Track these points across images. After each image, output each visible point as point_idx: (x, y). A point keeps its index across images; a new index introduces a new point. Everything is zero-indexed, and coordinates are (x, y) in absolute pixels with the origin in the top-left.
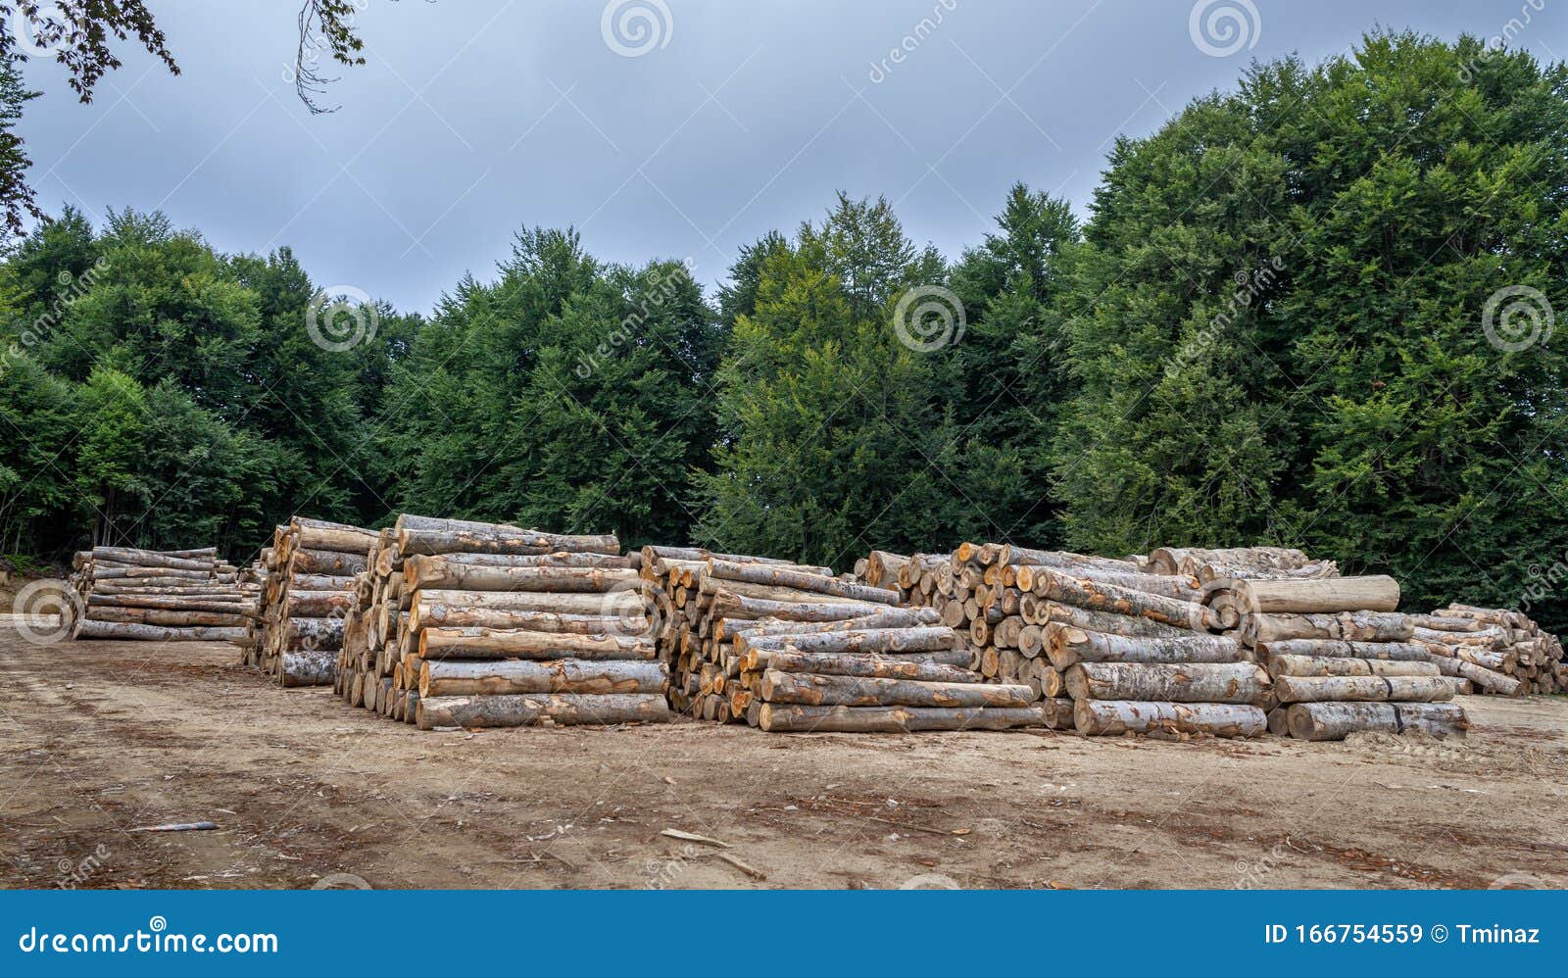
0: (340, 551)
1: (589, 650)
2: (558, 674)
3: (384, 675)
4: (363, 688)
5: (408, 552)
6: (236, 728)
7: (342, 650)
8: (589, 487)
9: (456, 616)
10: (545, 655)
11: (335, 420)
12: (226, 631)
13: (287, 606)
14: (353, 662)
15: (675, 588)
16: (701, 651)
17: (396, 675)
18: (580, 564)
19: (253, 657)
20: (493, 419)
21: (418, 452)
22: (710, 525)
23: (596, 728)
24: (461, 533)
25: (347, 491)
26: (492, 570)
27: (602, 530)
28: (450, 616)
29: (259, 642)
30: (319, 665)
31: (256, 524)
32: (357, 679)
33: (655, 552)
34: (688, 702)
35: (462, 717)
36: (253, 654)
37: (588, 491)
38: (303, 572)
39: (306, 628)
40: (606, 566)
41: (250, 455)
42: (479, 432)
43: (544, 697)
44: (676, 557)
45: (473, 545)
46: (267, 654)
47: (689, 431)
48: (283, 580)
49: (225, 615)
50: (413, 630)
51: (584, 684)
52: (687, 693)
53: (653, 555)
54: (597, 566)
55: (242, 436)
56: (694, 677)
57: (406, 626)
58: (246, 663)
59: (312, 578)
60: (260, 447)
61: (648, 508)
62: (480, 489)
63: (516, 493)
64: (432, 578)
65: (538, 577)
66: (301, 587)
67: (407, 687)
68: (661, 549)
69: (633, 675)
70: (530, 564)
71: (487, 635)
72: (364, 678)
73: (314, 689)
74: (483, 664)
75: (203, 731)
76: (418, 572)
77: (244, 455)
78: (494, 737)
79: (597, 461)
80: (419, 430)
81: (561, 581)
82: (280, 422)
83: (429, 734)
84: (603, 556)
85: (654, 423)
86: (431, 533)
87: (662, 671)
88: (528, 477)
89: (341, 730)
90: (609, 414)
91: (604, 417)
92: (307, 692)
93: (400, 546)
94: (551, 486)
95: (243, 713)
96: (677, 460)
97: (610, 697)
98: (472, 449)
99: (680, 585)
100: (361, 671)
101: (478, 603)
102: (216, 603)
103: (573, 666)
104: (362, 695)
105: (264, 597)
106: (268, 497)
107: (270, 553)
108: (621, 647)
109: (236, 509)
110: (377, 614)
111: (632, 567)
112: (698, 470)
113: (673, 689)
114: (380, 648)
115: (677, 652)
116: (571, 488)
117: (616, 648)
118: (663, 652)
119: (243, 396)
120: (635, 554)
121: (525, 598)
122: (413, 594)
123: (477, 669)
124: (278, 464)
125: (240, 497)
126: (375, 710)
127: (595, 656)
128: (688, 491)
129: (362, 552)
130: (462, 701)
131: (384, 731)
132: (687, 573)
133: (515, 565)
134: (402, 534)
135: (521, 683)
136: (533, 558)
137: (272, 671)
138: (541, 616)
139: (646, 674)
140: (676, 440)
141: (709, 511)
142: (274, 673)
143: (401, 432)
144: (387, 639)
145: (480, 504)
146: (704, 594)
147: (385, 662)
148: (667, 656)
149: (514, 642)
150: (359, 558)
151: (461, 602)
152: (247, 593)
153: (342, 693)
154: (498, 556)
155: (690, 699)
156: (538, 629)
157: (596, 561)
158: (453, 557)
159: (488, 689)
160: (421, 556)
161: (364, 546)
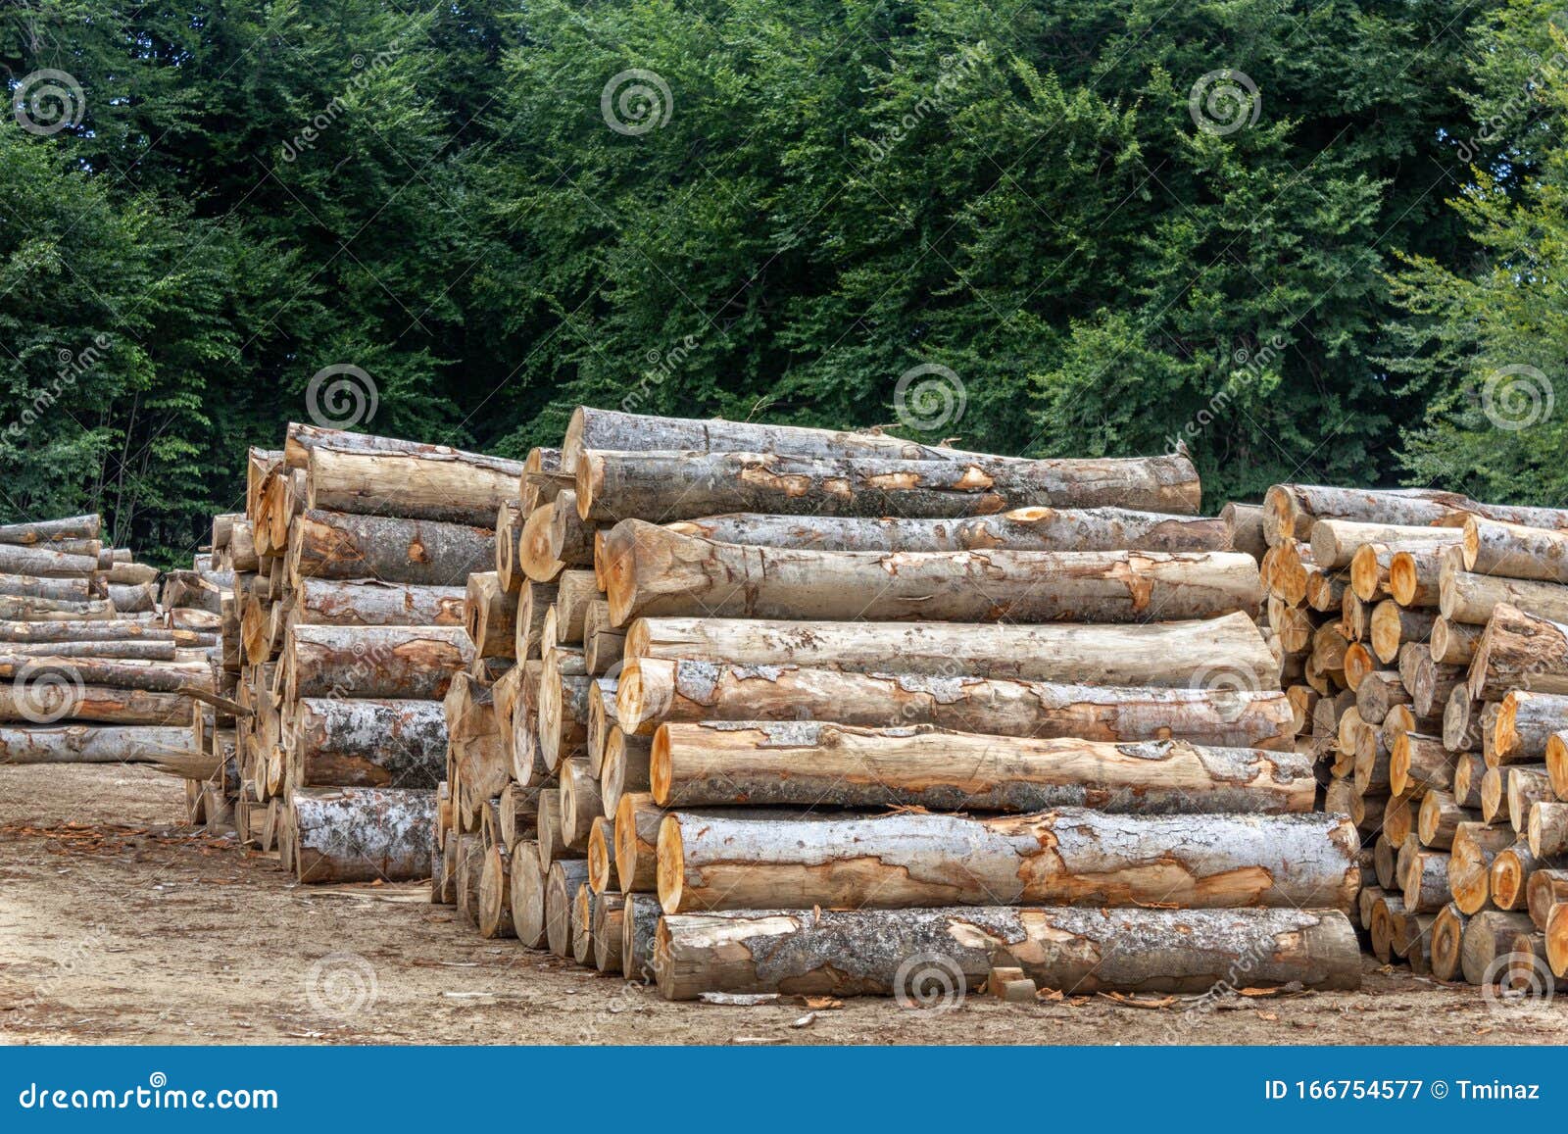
0: (419, 515)
1: (1122, 785)
2: (1040, 853)
3: (561, 853)
4: (507, 886)
5: (601, 514)
6: (193, 985)
7: (443, 785)
8: (1099, 323)
9: (745, 690)
10: (1000, 798)
11: (379, 154)
12: (142, 738)
13: (293, 668)
14: (477, 816)
15: (1369, 607)
16: (1450, 789)
17: (593, 852)
18: (1087, 542)
19: (217, 804)
20: (810, 135)
21: (608, 237)
22: (1460, 428)
23: (1155, 1002)
24: (746, 457)
25: (424, 355)
26: (836, 562)
27: (1144, 444)
28: (730, 691)
29: (229, 763)
30: (385, 825)
31: (193, 450)
32: (491, 865)
33: (1304, 503)
34: (1415, 931)
35: (778, 966)
36: (217, 797)
37: (1095, 336)
38: (329, 575)
39: (347, 728)
40: (1163, 545)
41: (164, 261)
42: (774, 177)
43: (1002, 916)
44: (1366, 515)
45: (781, 493)
46: (252, 796)
47: (1394, 148)
48: (278, 597)
49: (138, 695)
50: (631, 729)
51: (1113, 879)
52: (1411, 905)
53: (1298, 511)
54: (1135, 547)
55: (142, 209)
56: (1432, 862)
57: (612, 723)
58: (201, 820)
59: (352, 590)
60: (189, 237)
61: (1272, 380)
62: (785, 337)
63: (887, 346)
64: (671, 585)
65: (968, 579)
66: (324, 615)
67: (626, 883)
68: (1321, 494)
69: (1251, 855)
70: (942, 543)
71: (833, 744)
72: (508, 860)
73: (379, 888)
74: (829, 824)
75: (114, 991)
76: (634, 566)
77: (150, 262)
78: (869, 1022)
79: (1118, 246)
80: (606, 175)
81: (1034, 589)
82: (233, 168)
83: (693, 1012)
84: (1152, 517)
85: (1283, 127)
86: (661, 459)
87: (1339, 845)
88: (919, 298)
89: (461, 997)
90: (1150, 104)
91: (1131, 115)
92: (363, 897)
93: (581, 498)
94: (988, 324)
95: (209, 949)
96: (1356, 235)
97: (1190, 916)
98: (756, 224)
99: (1381, 597)
100: (499, 840)
101: (805, 654)
102: (112, 663)
103: (1083, 829)
104: (506, 905)
105: (231, 644)
106: (217, 374)
107: (234, 525)
108: (1215, 777)
109: (141, 410)
110: (530, 686)
111: (1239, 546)
112: (1418, 261)
113: (1371, 895)
114: (546, 778)
115: (1379, 793)
116: (1045, 328)
117: (1201, 779)
118: (1338, 792)
119: (134, 101)
120: (1245, 512)
121: (936, 637)
122: (623, 630)
123: (814, 837)
124: (240, 283)
125: (146, 378)
126: (543, 945)
127: (1141, 801)
128: (1392, 327)
129: (481, 518)
130: (777, 925)
131: (572, 1002)
132: (1401, 562)
133: (900, 547)
134: (583, 463)
135: (932, 875)
136: (951, 525)
137: (267, 844)
138: (983, 689)
139: (1294, 856)
140: (1350, 176)
141: (1455, 383)
142: (274, 847)
143: (559, 182)
144: (563, 755)
145: (788, 382)
146: (1458, 623)
147: (561, 818)
148: (1351, 804)
149: (911, 763)
150: (472, 536)
151: (759, 652)
152: (188, 635)
153: (453, 901)
154: (853, 522)
155: (1423, 926)
156: (977, 727)
157: (1133, 532)
158: (726, 525)
159: (846, 890)
160: (639, 524)
161: (485, 501)
